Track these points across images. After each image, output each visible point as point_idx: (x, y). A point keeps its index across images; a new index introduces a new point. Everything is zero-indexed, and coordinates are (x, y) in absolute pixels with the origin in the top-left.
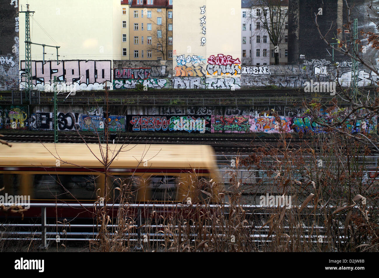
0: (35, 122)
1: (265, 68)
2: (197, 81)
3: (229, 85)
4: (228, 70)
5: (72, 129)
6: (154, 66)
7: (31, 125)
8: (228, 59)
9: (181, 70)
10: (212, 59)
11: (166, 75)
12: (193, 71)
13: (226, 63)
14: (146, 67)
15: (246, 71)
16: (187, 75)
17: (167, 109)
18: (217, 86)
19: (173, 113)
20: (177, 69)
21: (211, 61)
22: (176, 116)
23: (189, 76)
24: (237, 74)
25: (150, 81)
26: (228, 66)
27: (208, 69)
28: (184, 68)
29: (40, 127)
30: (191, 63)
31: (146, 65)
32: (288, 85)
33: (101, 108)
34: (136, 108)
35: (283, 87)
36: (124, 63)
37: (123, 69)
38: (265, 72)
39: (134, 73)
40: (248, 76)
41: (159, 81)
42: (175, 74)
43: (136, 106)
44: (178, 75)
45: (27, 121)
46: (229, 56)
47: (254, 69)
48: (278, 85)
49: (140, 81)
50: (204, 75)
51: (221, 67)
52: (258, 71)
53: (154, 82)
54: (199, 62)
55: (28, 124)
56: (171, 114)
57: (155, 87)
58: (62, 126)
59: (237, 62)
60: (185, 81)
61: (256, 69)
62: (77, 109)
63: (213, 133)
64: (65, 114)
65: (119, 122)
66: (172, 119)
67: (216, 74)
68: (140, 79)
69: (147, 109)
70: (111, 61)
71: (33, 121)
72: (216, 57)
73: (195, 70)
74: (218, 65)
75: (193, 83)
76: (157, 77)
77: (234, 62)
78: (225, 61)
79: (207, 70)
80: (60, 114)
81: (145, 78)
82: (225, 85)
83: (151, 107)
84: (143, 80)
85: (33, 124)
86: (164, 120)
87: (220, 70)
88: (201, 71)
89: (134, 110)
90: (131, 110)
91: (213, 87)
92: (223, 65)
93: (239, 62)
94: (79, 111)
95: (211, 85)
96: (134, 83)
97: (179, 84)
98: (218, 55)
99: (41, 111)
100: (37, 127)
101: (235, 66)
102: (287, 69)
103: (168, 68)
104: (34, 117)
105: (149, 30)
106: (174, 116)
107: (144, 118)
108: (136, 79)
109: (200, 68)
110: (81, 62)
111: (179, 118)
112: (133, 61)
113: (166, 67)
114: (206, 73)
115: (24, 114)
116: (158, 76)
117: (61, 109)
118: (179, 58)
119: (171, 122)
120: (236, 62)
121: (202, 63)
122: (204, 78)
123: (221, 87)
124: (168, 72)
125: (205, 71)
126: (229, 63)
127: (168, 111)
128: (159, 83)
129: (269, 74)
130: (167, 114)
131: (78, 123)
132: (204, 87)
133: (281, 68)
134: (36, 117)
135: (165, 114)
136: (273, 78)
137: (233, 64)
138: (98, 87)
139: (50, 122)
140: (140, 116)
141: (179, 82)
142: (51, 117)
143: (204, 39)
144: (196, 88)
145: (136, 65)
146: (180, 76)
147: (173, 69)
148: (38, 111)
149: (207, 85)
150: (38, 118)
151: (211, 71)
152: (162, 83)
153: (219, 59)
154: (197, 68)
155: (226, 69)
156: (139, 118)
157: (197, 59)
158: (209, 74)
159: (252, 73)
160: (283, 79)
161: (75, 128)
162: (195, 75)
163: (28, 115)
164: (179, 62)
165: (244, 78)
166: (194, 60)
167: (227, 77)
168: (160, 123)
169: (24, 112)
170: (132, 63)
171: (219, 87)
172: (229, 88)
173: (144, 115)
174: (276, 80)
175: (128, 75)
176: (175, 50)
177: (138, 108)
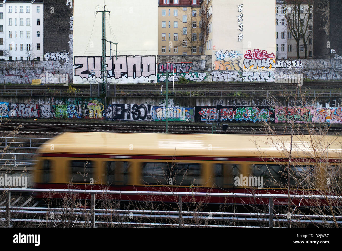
0: (111, 113)
1: (298, 62)
2: (234, 74)
3: (264, 78)
4: (263, 64)
5: (145, 120)
6: (195, 61)
7: (107, 115)
8: (263, 54)
9: (220, 64)
10: (248, 53)
11: (206, 69)
12: (231, 65)
13: (262, 57)
14: (188, 62)
15: (280, 65)
16: (225, 69)
17: (233, 101)
18: (253, 79)
19: (239, 104)
20: (217, 63)
21: (248, 55)
22: (242, 107)
23: (227, 69)
24: (272, 67)
25: (191, 75)
26: (264, 60)
27: (245, 63)
28: (223, 62)
29: (116, 118)
30: (229, 57)
31: (188, 60)
32: (320, 78)
33: (172, 100)
34: (204, 100)
35: (315, 80)
36: (167, 58)
37: (166, 63)
38: (298, 66)
39: (176, 67)
40: (282, 70)
41: (200, 74)
42: (214, 68)
43: (204, 98)
44: (217, 69)
45: (104, 112)
46: (265, 51)
47: (288, 63)
48: (310, 78)
49: (182, 75)
50: (241, 69)
51: (257, 61)
52: (291, 65)
53: (195, 76)
54: (237, 57)
55: (105, 115)
56: (237, 106)
57: (195, 80)
58: (136, 116)
59: (272, 56)
60: (223, 75)
61: (289, 63)
62: (150, 101)
63: (276, 123)
64: (139, 106)
65: (188, 112)
66: (238, 110)
67: (252, 68)
68: (182, 72)
69: (215, 101)
70: (155, 56)
71: (109, 112)
72: (252, 52)
73: (232, 64)
74: (255, 59)
75: (231, 76)
76: (197, 70)
77: (269, 57)
78: (260, 55)
79: (243, 64)
80: (134, 106)
81: (186, 72)
82: (260, 78)
83: (219, 99)
84: (185, 74)
85: (109, 115)
86: (231, 110)
87: (256, 64)
88: (238, 65)
89: (203, 102)
90: (200, 101)
91: (249, 80)
92: (259, 59)
93: (274, 57)
94: (152, 103)
95: (248, 78)
96: (176, 77)
97: (217, 77)
98: (254, 50)
99: (117, 102)
100: (113, 118)
101: (270, 60)
102: (319, 63)
103: (208, 62)
104: (110, 108)
105: (176, 27)
106: (240, 107)
107: (211, 109)
108: (178, 73)
109: (238, 62)
110: (128, 58)
111: (244, 109)
112: (175, 56)
113: (206, 61)
114: (243, 67)
115: (101, 106)
116: (199, 70)
117: (135, 101)
118: (218, 53)
119: (237, 113)
120: (270, 56)
121: (239, 58)
122: (241, 71)
123: (257, 80)
124: (208, 66)
125: (242, 65)
126: (264, 57)
127: (235, 102)
128: (199, 76)
129: (302, 68)
130: (234, 106)
131: (151, 114)
132: (241, 80)
133: (313, 62)
134: (112, 108)
135: (231, 106)
136: (306, 71)
137: (268, 59)
138: (143, 80)
139: (125, 113)
140: (208, 107)
141: (217, 75)
142: (126, 108)
143: (241, 35)
144: (234, 81)
145: (178, 60)
146: (218, 70)
147: (213, 64)
148: (114, 103)
149: (244, 78)
150: (114, 109)
151: (247, 65)
152: (202, 76)
153: (255, 54)
154: (234, 63)
155: (261, 63)
156: (207, 109)
157: (234, 54)
158: (246, 67)
159: (285, 67)
160: (315, 72)
161: (148, 118)
162: (233, 69)
163: (105, 107)
164: (218, 56)
165: (279, 71)
166: (232, 55)
167: (263, 70)
168: (227, 114)
169: (102, 104)
170: (175, 58)
171: (256, 80)
172: (265, 81)
173: (212, 107)
174: (309, 73)
175: (171, 69)
176: (215, 46)
177: (206, 100)
